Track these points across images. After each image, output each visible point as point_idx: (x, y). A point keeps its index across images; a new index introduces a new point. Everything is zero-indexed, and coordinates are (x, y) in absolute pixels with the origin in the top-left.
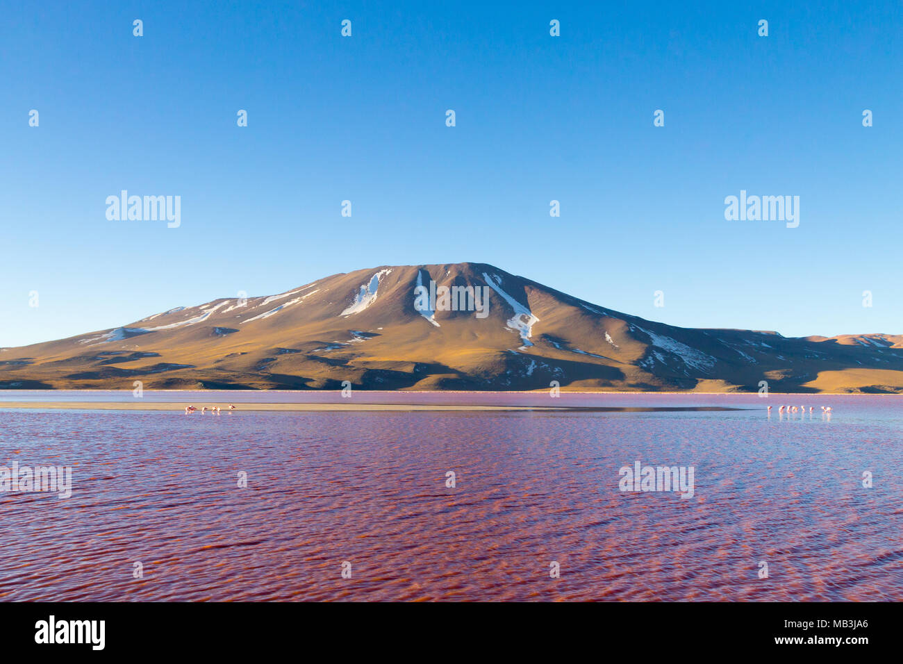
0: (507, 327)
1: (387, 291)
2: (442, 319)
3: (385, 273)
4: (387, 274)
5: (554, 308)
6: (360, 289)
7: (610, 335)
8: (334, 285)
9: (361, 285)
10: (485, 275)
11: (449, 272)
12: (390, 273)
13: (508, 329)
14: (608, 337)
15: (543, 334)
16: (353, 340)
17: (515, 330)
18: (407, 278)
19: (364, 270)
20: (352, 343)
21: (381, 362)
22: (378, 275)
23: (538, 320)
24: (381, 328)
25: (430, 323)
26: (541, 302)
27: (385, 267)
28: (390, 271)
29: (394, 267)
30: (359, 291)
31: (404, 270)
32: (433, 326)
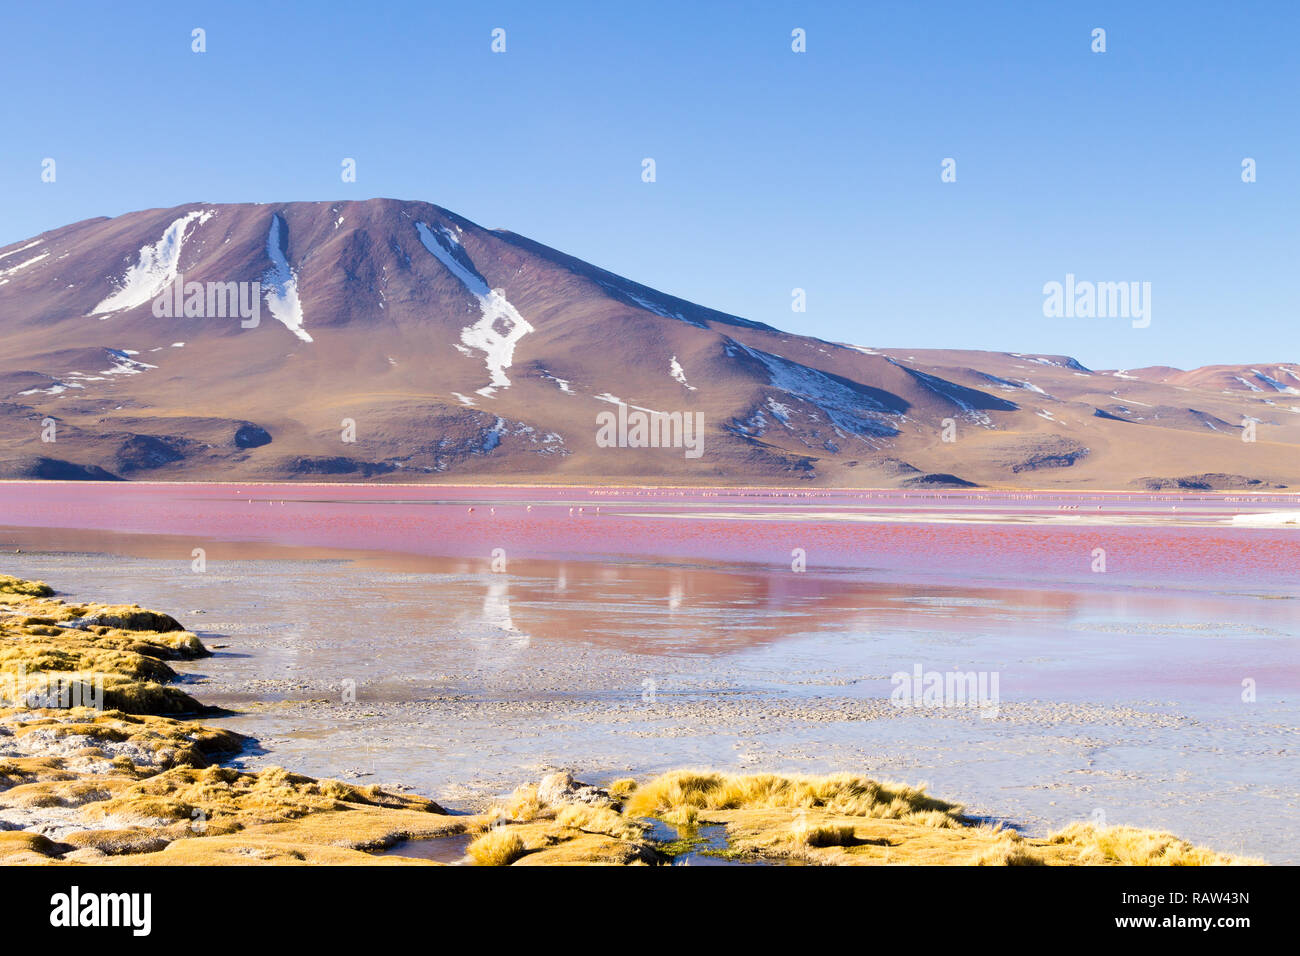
0: (461, 343)
1: (200, 260)
2: (320, 325)
3: (198, 219)
4: (202, 222)
5: (569, 303)
6: (139, 255)
7: (682, 367)
8: (84, 244)
9: (141, 244)
10: (422, 227)
11: (341, 220)
12: (209, 220)
13: (461, 349)
14: (677, 369)
15: (536, 361)
16: (113, 371)
17: (477, 351)
18: (247, 230)
19: (148, 211)
20: (112, 376)
21: (166, 421)
22: (181, 225)
23: (531, 329)
24: (181, 345)
25: (291, 333)
26: (541, 288)
27: (198, 207)
28: (208, 216)
29: (217, 206)
30: (136, 260)
31: (239, 213)
32: (296, 339)
